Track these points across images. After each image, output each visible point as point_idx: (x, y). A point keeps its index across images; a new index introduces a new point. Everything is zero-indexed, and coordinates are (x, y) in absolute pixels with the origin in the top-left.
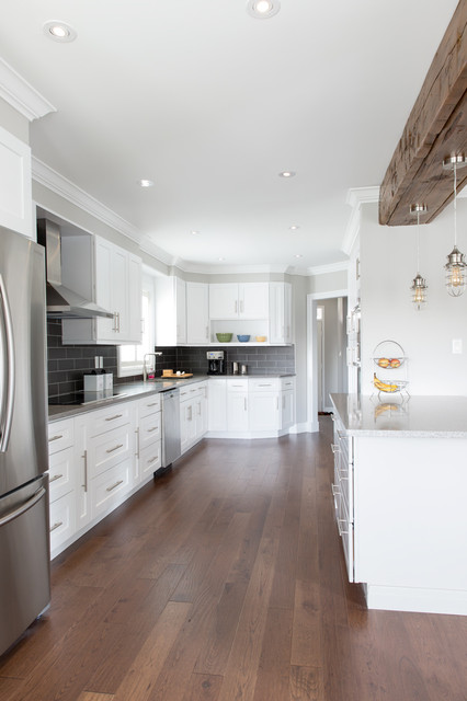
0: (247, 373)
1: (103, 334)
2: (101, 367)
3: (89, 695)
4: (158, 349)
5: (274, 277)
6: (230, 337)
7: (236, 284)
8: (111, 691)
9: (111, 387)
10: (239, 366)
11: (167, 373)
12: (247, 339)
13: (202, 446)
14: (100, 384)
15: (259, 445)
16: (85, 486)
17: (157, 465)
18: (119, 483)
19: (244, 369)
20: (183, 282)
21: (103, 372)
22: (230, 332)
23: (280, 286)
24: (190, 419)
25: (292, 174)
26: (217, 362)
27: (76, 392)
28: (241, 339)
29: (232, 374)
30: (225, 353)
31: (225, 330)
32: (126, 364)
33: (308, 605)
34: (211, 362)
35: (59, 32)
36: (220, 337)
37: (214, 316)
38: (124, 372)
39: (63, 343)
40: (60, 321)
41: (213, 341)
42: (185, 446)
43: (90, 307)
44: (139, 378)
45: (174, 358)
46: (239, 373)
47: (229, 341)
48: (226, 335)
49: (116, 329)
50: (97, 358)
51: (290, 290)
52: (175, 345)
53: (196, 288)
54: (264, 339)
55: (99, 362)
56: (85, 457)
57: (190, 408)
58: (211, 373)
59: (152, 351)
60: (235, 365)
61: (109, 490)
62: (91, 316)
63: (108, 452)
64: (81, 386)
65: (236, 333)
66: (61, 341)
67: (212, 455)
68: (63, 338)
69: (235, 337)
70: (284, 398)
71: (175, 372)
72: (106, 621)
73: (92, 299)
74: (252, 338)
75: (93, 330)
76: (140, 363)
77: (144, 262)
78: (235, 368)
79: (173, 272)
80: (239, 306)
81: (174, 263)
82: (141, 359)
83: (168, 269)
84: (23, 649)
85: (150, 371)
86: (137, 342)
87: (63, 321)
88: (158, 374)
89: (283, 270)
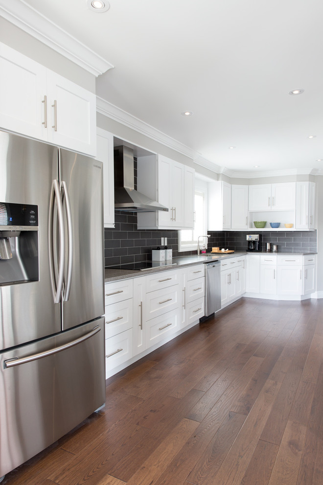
0: (278, 251)
1: (163, 222)
2: (166, 244)
3: (110, 479)
4: (209, 233)
5: (300, 178)
6: (264, 224)
7: (270, 185)
8: (125, 479)
9: (171, 258)
10: (271, 245)
11: (215, 249)
12: (278, 225)
13: (241, 302)
14: (163, 256)
15: (285, 305)
16: (141, 325)
17: (202, 314)
18: (168, 325)
19: (275, 248)
20: (230, 185)
21: (166, 248)
22: (265, 221)
23: (305, 185)
24: (229, 283)
25: (301, 91)
26: (254, 242)
27: (147, 261)
28: (272, 225)
29: (265, 251)
30: (260, 236)
31: (261, 219)
32: (185, 243)
33: (293, 444)
34: (249, 242)
35: (98, 5)
36: (256, 224)
37: (252, 209)
38: (182, 248)
39: (138, 228)
40: (136, 213)
41: (251, 227)
42: (225, 302)
43: (154, 204)
44: (194, 253)
45: (223, 239)
46: (271, 251)
47: (264, 227)
48: (261, 223)
49: (173, 219)
50: (162, 239)
51: (314, 188)
52: (222, 230)
53: (238, 189)
54: (292, 226)
55: (164, 241)
56: (141, 306)
57: (230, 275)
58: (250, 250)
59: (206, 234)
60: (268, 245)
61: (160, 329)
62: (154, 210)
63: (160, 303)
64: (150, 257)
65: (269, 221)
66: (137, 227)
67: (248, 309)
68: (138, 225)
69: (268, 224)
70: (306, 271)
71: (220, 249)
72: (138, 424)
73: (155, 199)
74: (281, 225)
75: (156, 219)
76: (195, 242)
77: (196, 171)
78: (268, 247)
79: (220, 178)
80: (271, 201)
81: (222, 171)
82: (196, 239)
83: (217, 176)
84: (81, 433)
85: (202, 248)
86: (191, 228)
87: (138, 214)
88: (209, 250)
89: (308, 172)
